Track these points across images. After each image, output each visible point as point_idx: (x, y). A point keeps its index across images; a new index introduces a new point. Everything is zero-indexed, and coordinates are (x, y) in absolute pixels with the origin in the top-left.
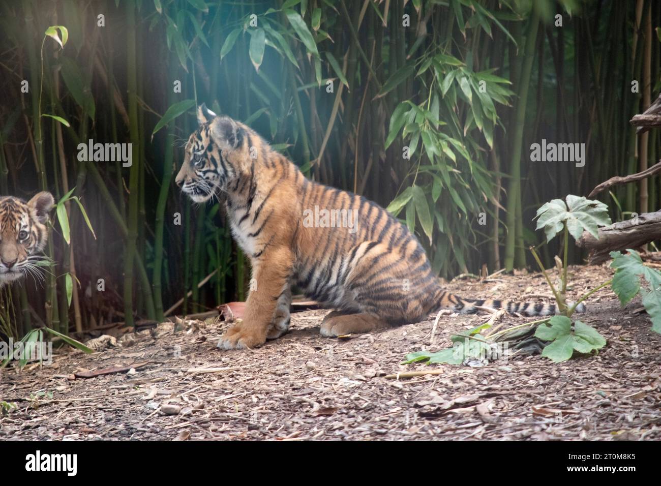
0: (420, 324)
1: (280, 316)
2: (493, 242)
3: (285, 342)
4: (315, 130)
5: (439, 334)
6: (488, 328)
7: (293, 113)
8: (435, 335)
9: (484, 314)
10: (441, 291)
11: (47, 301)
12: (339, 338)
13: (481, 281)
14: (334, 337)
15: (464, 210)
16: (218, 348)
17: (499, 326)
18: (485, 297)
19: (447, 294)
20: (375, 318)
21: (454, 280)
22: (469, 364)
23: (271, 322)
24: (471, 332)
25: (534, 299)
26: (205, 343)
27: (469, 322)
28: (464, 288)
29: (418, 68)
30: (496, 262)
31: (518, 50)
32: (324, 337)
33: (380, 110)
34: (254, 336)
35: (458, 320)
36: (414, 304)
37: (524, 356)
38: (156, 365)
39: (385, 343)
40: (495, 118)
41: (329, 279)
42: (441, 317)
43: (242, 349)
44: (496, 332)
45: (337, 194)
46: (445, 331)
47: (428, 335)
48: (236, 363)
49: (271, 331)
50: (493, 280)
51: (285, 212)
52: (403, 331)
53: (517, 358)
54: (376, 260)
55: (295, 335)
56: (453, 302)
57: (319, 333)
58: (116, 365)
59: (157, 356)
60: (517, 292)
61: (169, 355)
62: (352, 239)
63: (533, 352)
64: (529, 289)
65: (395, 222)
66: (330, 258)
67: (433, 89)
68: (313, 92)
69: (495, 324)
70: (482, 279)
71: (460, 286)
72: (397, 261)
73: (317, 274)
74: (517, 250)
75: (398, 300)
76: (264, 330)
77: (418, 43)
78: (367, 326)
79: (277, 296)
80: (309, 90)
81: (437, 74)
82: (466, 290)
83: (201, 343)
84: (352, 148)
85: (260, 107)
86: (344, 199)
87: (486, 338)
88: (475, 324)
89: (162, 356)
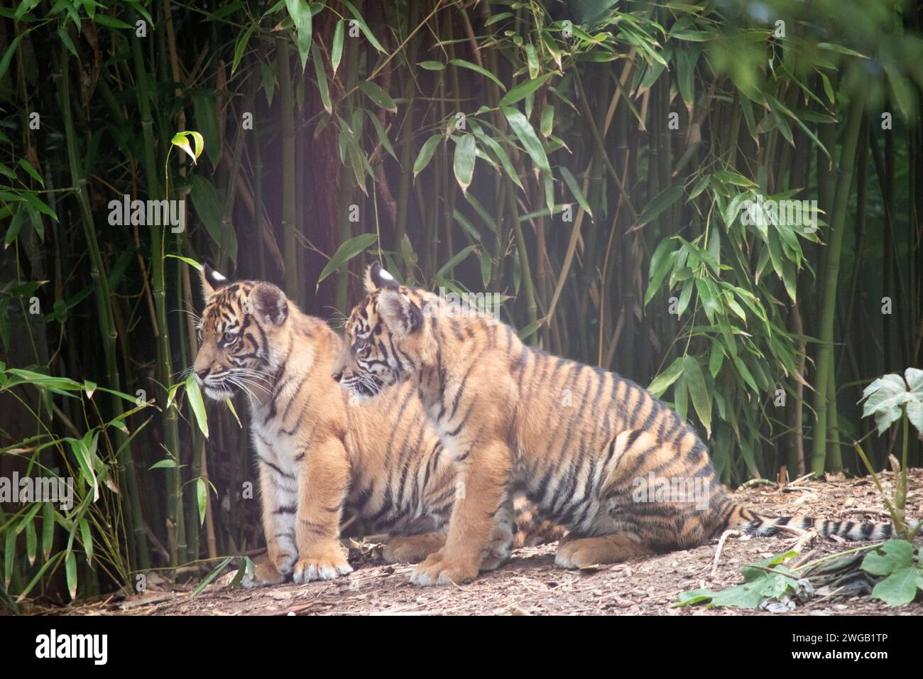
0: (696, 550)
1: (499, 538)
2: (795, 435)
3: (506, 576)
4: (544, 276)
5: (724, 565)
6: (794, 556)
7: (513, 253)
8: (719, 566)
9: (788, 537)
10: (730, 504)
11: (168, 517)
12: (582, 570)
13: (781, 489)
14: (576, 569)
15: (756, 389)
16: (411, 583)
17: (810, 553)
18: (788, 512)
19: (738, 509)
20: (633, 542)
21: (741, 488)
22: (768, 608)
23: (486, 547)
24: (770, 562)
25: (857, 515)
26: (392, 576)
27: (767, 549)
28: (757, 500)
29: (690, 190)
30: (799, 463)
31: (831, 163)
32: (561, 568)
33: (635, 249)
34: (463, 566)
35: (750, 544)
36: (691, 523)
37: (847, 597)
38: (324, 608)
39: (648, 578)
40: (798, 259)
41: (573, 492)
42: (727, 541)
43: (444, 586)
44: (806, 562)
45: (578, 369)
46: (732, 560)
47: (709, 566)
48: (438, 605)
49: (486, 560)
50: (797, 488)
51: (494, 394)
52: (672, 560)
53: (836, 599)
54: (641, 459)
55: (520, 565)
56: (746, 518)
57: (553, 563)
58: (268, 608)
59: (325, 595)
60: (832, 506)
61: (342, 593)
62: (605, 434)
63: (859, 591)
64: (849, 501)
65: (663, 408)
66: (572, 462)
67: (711, 220)
68: (542, 223)
69: (804, 551)
70: (781, 486)
71: (751, 497)
72: (671, 460)
73: (554, 484)
74: (829, 446)
75: (671, 516)
76: (476, 559)
77: (688, 154)
78: (621, 554)
79: (493, 510)
80: (535, 219)
81: (717, 198)
82: (759, 502)
83: (387, 576)
84: (595, 302)
85: (467, 245)
86: (589, 377)
87: (792, 571)
88: (775, 550)
89: (332, 594)
